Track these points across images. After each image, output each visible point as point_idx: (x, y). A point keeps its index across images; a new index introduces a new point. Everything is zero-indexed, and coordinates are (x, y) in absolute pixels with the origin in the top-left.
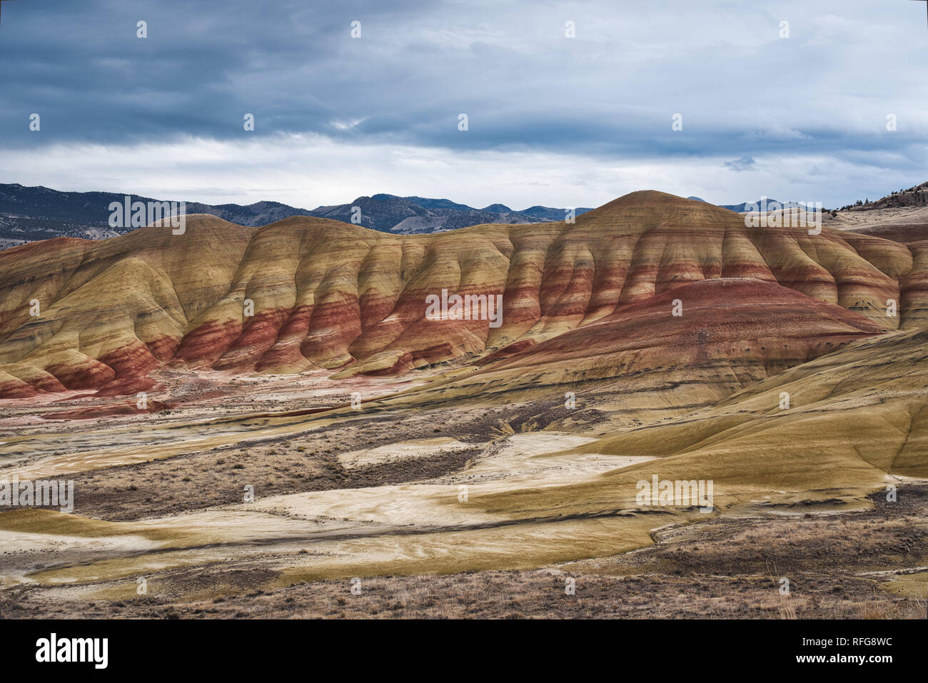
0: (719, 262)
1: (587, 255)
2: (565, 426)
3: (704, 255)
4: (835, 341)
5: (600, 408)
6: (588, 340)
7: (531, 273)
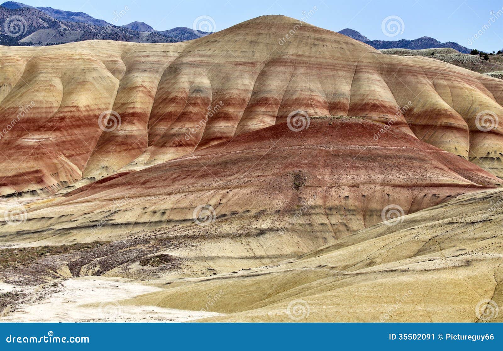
0: (347, 99)
1: (205, 81)
2: (131, 271)
3: (330, 89)
4: (443, 193)
5: (172, 253)
6: (174, 176)
7: (141, 97)
